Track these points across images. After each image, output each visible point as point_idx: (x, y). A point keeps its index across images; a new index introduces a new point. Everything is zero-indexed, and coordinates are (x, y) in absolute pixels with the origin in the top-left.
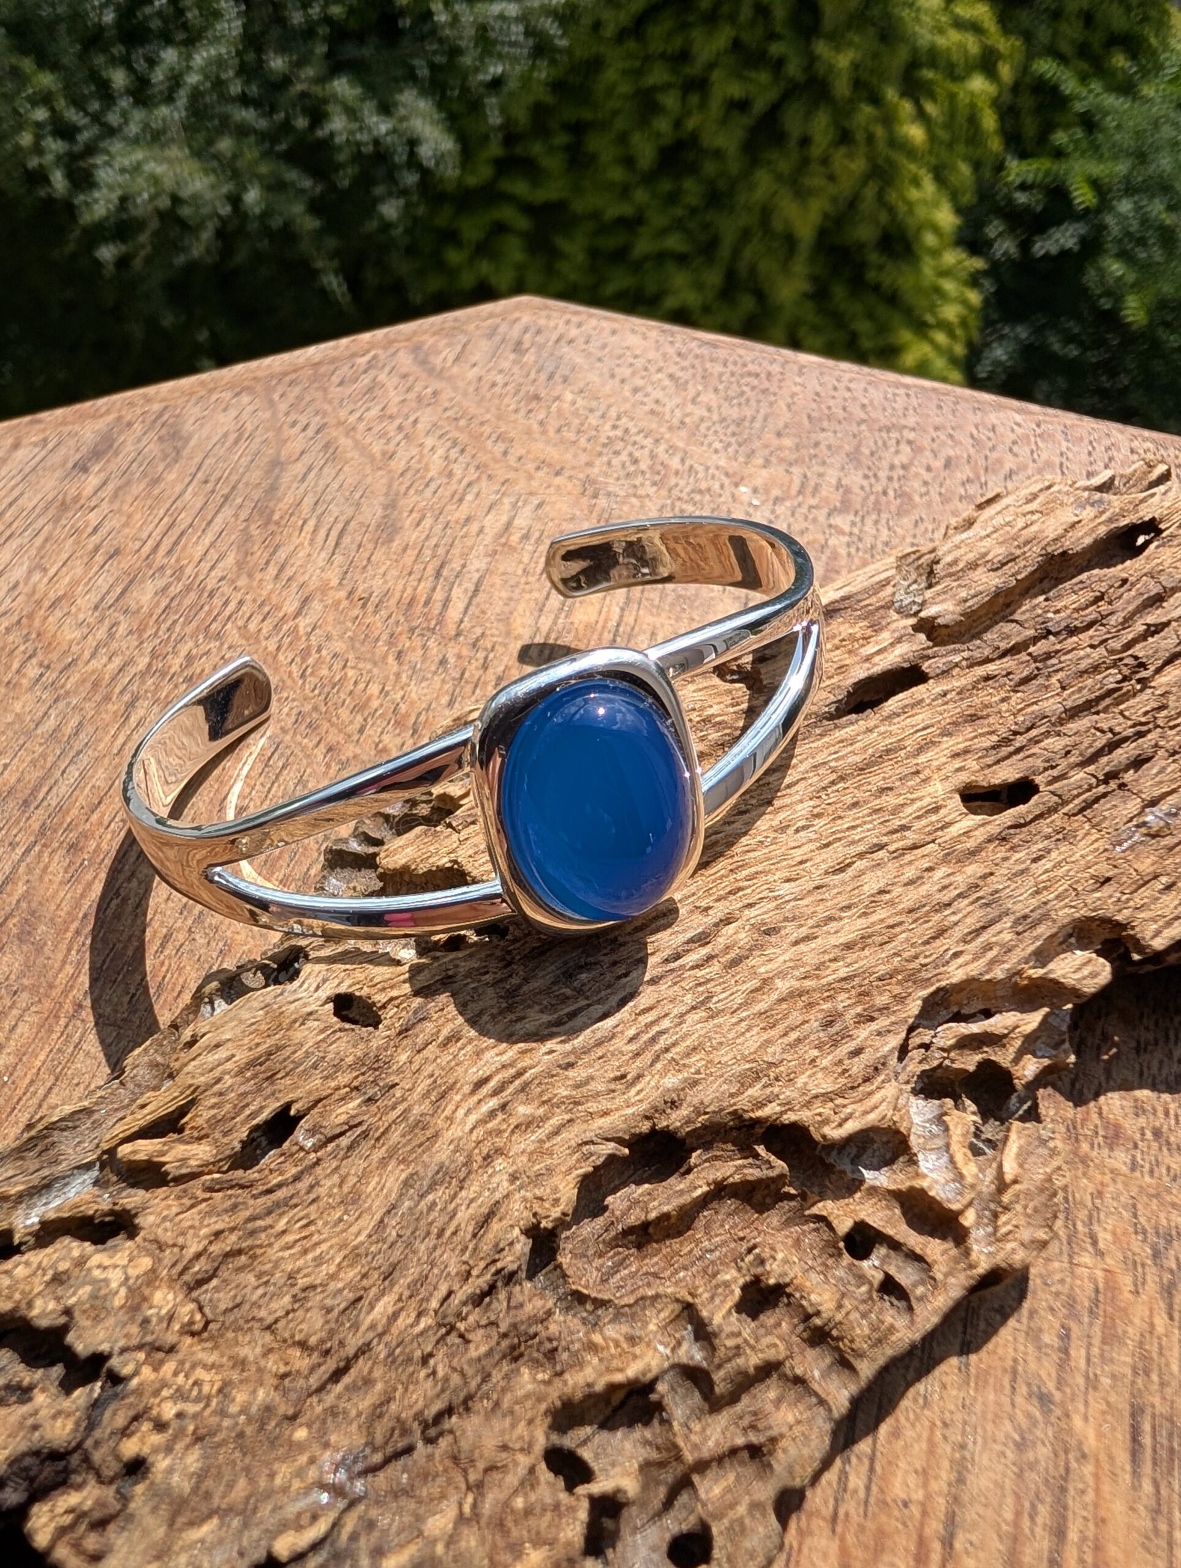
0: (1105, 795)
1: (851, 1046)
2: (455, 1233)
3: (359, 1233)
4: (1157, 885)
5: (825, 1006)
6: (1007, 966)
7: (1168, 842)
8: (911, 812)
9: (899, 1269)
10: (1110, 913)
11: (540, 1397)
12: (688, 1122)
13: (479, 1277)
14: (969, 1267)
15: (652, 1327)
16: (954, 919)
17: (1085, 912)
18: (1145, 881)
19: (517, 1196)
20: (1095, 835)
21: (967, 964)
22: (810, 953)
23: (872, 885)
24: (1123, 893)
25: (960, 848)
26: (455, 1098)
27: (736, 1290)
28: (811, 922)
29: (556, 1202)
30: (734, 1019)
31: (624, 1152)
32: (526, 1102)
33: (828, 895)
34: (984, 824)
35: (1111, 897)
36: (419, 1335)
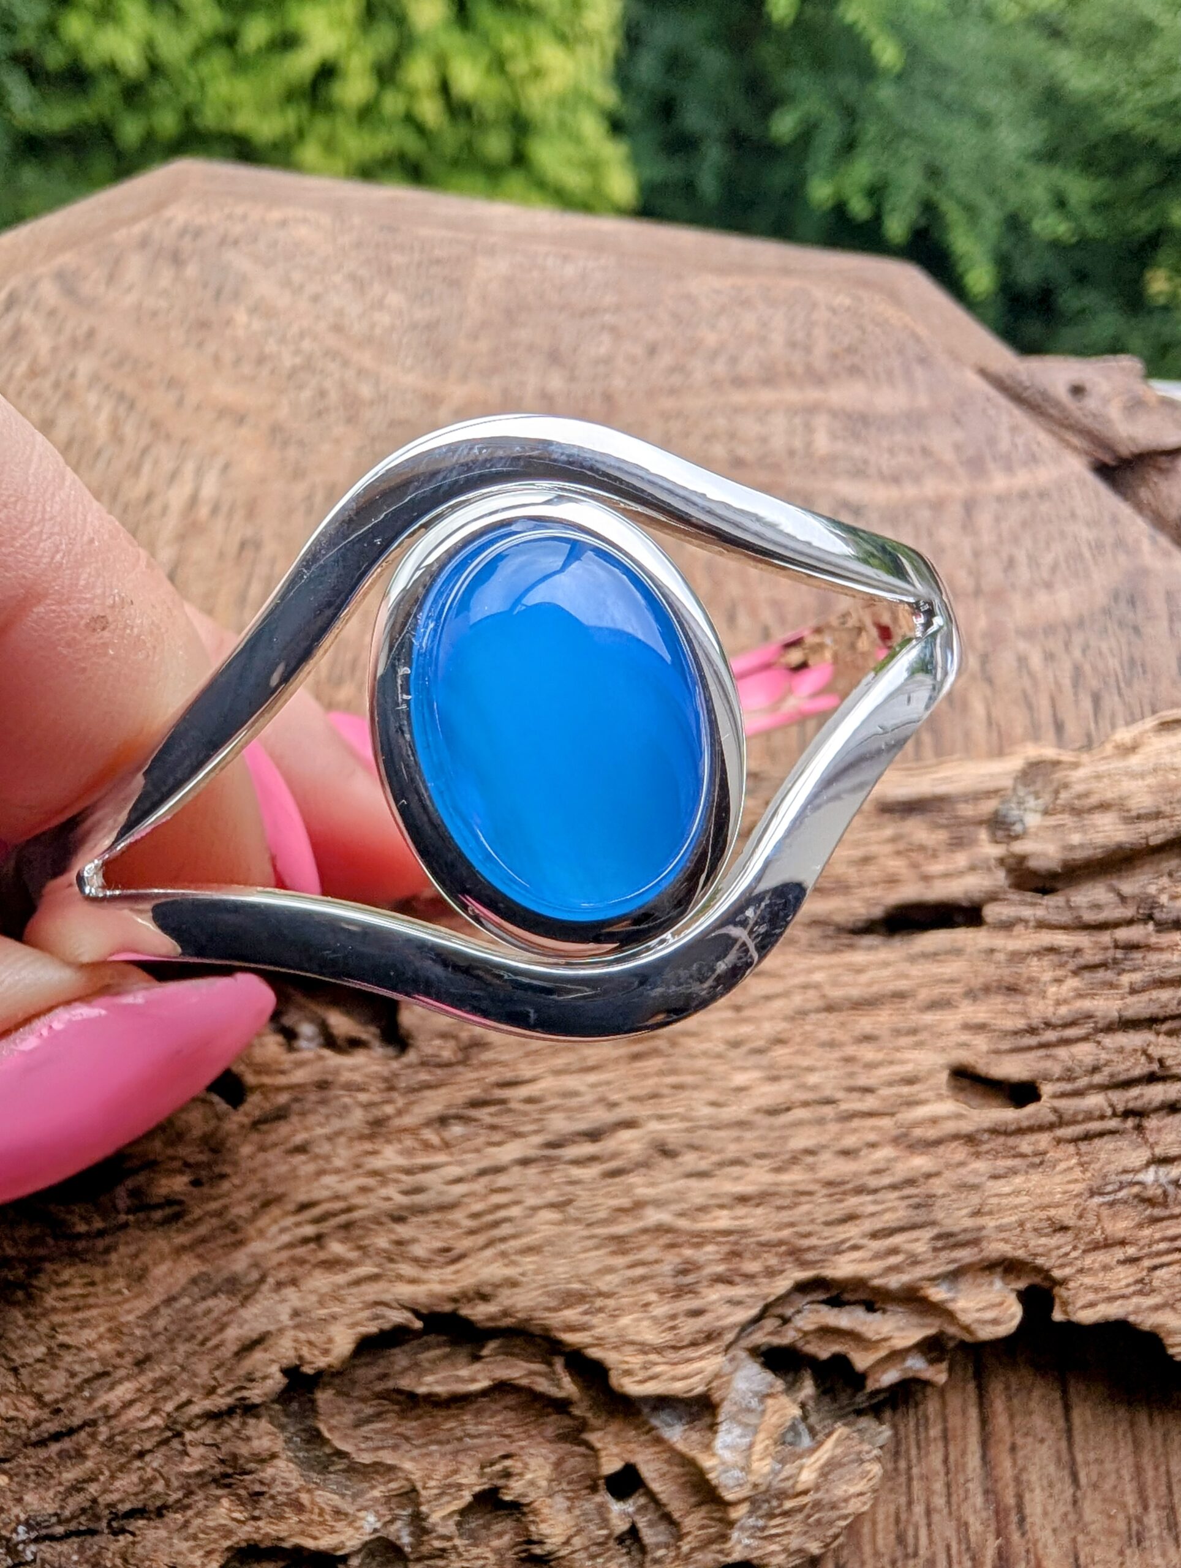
0: (1112, 1132)
1: (694, 1304)
2: (217, 1347)
3: (129, 1312)
4: (1119, 1253)
5: (688, 1252)
6: (905, 1278)
7: (1158, 1212)
8: (884, 1072)
9: (651, 1524)
10: (1047, 1265)
11: (228, 1533)
12: (492, 1318)
13: (222, 1396)
14: (721, 1552)
15: (376, 1493)
16: (872, 1209)
17: (1020, 1254)
18: (1107, 1244)
19: (291, 1333)
20: (1077, 1173)
21: (862, 1261)
22: (698, 1191)
23: (800, 1141)
24: (1075, 1248)
25: (918, 1132)
26: (275, 1211)
27: (467, 1497)
28: (715, 1158)
29: (326, 1352)
30: (586, 1233)
31: (418, 1324)
32: (342, 1241)
33: (748, 1135)
34: (959, 1116)
35: (1059, 1248)
36: (144, 1431)
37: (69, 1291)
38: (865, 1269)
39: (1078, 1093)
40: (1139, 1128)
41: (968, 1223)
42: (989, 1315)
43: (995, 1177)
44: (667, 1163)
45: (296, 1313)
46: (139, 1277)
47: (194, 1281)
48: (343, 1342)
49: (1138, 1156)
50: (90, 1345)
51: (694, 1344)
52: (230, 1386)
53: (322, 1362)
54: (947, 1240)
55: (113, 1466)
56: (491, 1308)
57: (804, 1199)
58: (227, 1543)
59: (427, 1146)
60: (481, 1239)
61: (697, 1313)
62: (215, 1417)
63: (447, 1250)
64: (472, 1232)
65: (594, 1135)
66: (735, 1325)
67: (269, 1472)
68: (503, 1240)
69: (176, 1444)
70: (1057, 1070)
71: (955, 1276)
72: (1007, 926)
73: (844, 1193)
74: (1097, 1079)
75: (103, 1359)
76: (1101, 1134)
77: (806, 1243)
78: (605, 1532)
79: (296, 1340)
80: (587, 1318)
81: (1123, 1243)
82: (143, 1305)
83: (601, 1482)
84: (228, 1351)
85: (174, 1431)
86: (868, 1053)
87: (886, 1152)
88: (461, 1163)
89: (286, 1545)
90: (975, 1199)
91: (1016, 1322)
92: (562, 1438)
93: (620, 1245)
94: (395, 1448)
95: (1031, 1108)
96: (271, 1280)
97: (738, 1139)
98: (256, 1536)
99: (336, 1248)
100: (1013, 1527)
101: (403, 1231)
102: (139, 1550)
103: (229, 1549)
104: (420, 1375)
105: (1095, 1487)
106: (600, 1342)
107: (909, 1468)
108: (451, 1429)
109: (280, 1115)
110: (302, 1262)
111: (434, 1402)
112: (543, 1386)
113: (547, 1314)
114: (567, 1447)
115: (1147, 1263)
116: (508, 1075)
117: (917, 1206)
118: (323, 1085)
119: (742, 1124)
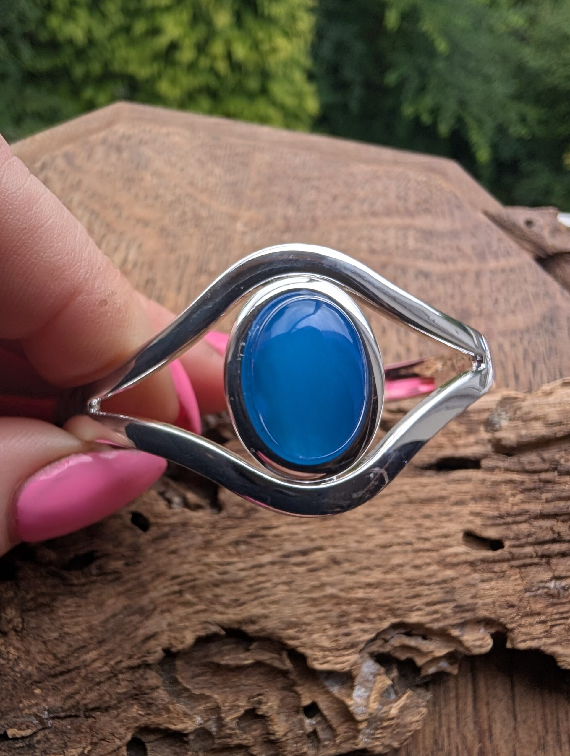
0: (536, 564)
1: (346, 630)
2: (134, 638)
3: (96, 620)
4: (537, 619)
5: (344, 607)
6: (441, 624)
7: (555, 601)
8: (434, 532)
9: (323, 730)
10: (505, 622)
11: (136, 720)
12: (256, 632)
13: (136, 659)
14: (354, 744)
15: (201, 708)
16: (426, 592)
17: (493, 616)
18: (532, 614)
19: (167, 633)
20: (519, 582)
21: (422, 615)
22: (350, 580)
23: (396, 560)
24: (517, 615)
25: (449, 560)
26: (162, 579)
27: (242, 711)
28: (358, 566)
29: (182, 642)
30: (299, 596)
31: (223, 633)
32: (191, 594)
33: (373, 556)
34: (467, 553)
35: (510, 614)
36: (101, 673)
37: (69, 609)
38: (424, 619)
39: (522, 546)
40: (548, 563)
41: (470, 601)
42: (478, 643)
43: (483, 581)
44: (336, 567)
45: (169, 625)
46: (100, 605)
47: (125, 608)
48: (190, 638)
49: (547, 576)
50: (78, 633)
51: (345, 648)
52: (139, 655)
53: (180, 647)
54: (460, 608)
55: (87, 687)
56: (256, 627)
57: (396, 586)
58: (136, 725)
59: (230, 554)
60: (252, 596)
61: (347, 635)
62: (133, 669)
63: (236, 600)
64: (248, 593)
65: (304, 553)
66: (364, 641)
67: (155, 694)
68: (263, 597)
69: (114, 680)
70: (512, 535)
71: (463, 625)
72: (492, 470)
73: (415, 584)
74: (530, 540)
75: (84, 640)
76: (531, 565)
77: (397, 606)
78: (301, 732)
79: (169, 636)
80: (298, 634)
81: (539, 614)
82: (102, 617)
83: (302, 709)
84: (138, 640)
85: (113, 674)
86: (428, 523)
87: (433, 568)
88: (244, 562)
89: (162, 727)
90: (473, 591)
91: (490, 646)
92: (284, 688)
93: (314, 602)
94: (210, 688)
95: (499, 552)
96: (159, 609)
97: (368, 558)
98: (149, 723)
99: (188, 597)
100: (486, 738)
101: (218, 591)
102: (98, 725)
103: (137, 727)
104: (223, 656)
105: (524, 722)
106: (303, 645)
107: (440, 710)
108: (235, 682)
109: (165, 536)
110: (172, 602)
111: (229, 669)
112: (277, 664)
113: (281, 631)
114: (285, 693)
115: (550, 624)
116: (267, 524)
117: (448, 592)
118: (184, 524)
119: (370, 552)
